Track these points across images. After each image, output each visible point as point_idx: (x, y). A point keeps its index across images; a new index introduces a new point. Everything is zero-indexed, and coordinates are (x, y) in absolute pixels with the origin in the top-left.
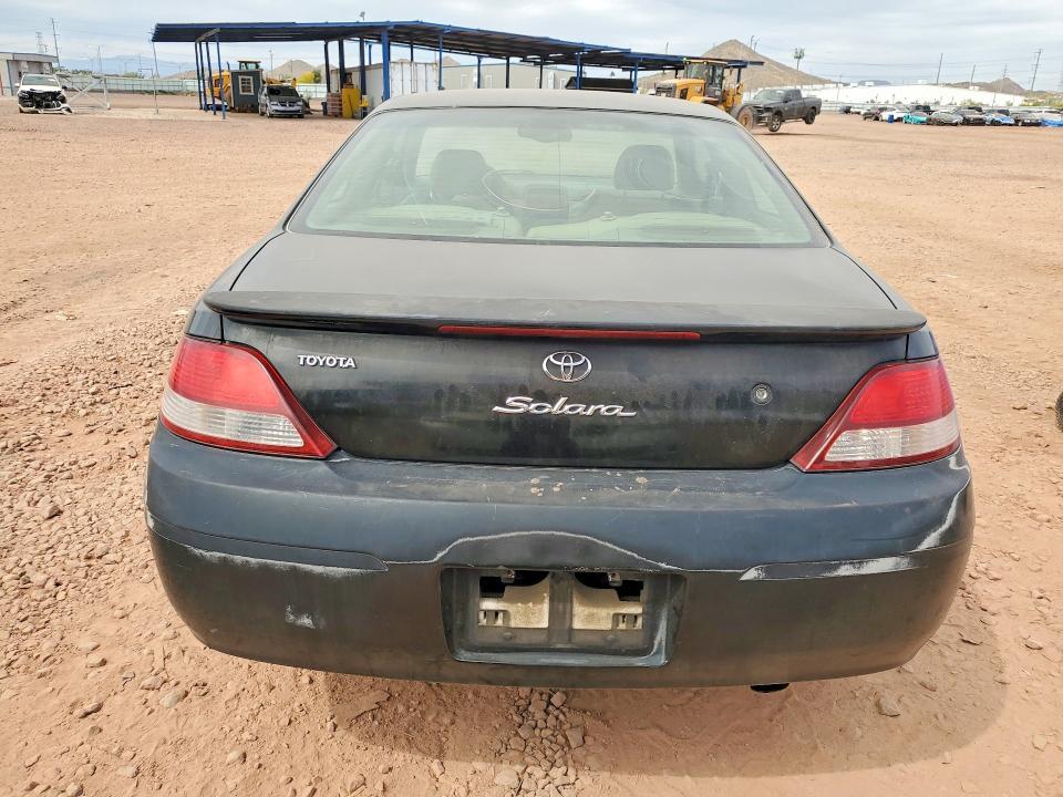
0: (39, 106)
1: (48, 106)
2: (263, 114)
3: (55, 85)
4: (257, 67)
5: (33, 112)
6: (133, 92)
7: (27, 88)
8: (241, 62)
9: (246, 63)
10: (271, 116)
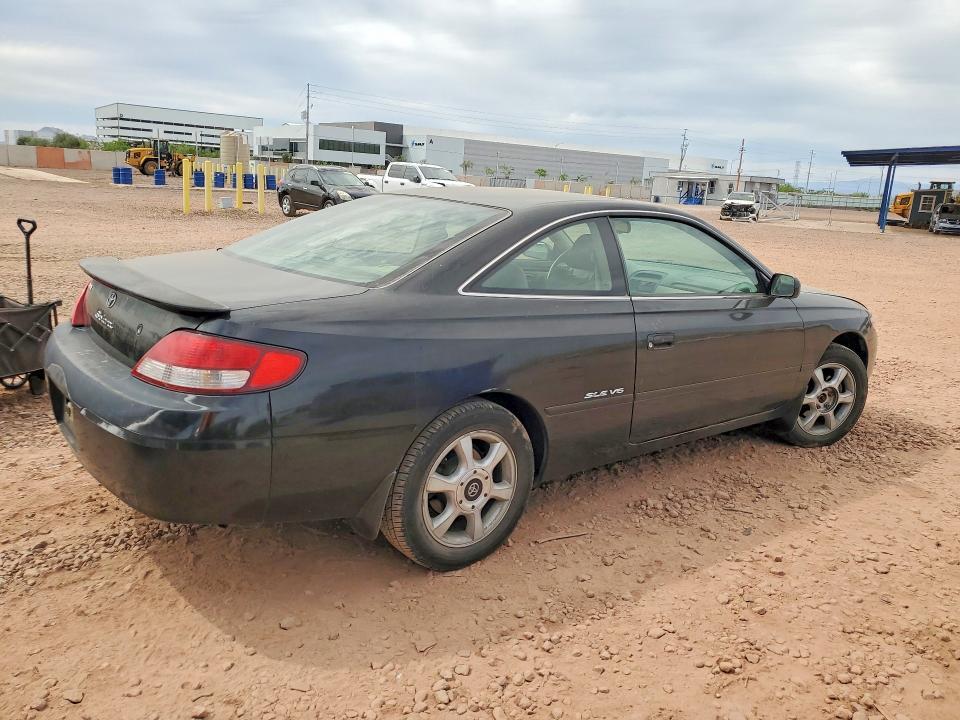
0: (733, 215)
1: (740, 216)
2: (931, 231)
3: (750, 199)
4: (950, 187)
5: (728, 220)
6: (846, 208)
7: (729, 202)
8: (933, 183)
9: (939, 184)
10: (937, 233)
